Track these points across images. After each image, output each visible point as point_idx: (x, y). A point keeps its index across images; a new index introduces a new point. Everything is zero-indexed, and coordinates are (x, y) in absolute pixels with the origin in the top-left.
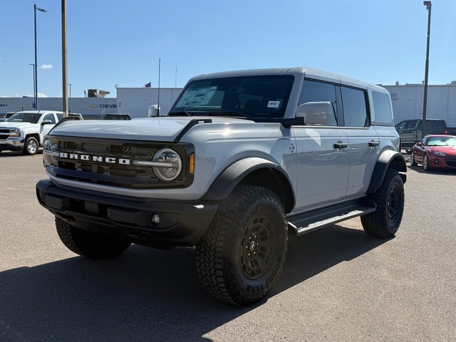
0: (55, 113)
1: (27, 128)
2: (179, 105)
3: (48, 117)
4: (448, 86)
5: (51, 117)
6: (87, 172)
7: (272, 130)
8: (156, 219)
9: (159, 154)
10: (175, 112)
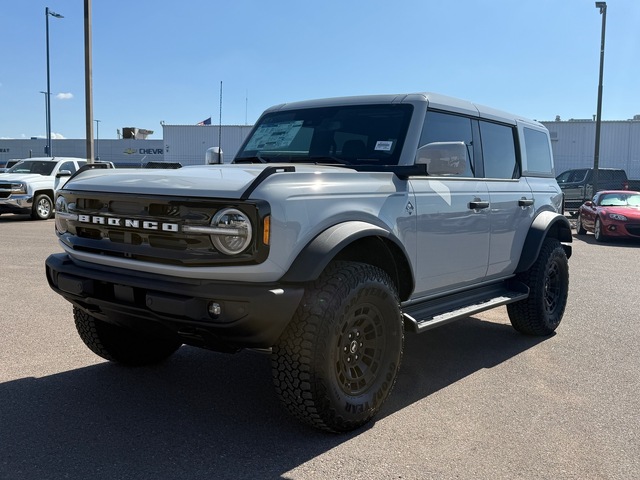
0: (75, 160)
1: (37, 182)
2: (249, 148)
4: (629, 122)
5: (70, 166)
6: (117, 242)
7: (381, 183)
8: (216, 309)
9: (220, 216)
10: (243, 158)
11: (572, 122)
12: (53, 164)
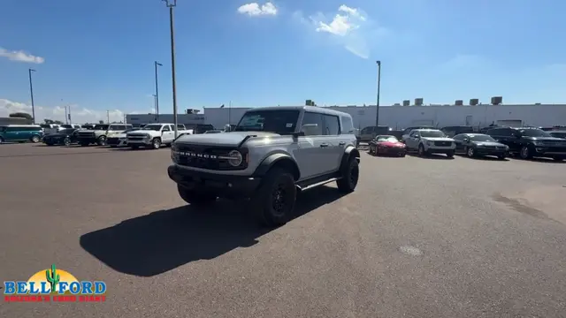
0: (169, 124)
1: (154, 133)
2: (241, 125)
3: (165, 127)
4: (393, 107)
5: (167, 127)
6: (195, 162)
7: (288, 139)
8: (230, 185)
9: (231, 153)
10: (239, 129)
11: (370, 106)
12: (161, 126)
